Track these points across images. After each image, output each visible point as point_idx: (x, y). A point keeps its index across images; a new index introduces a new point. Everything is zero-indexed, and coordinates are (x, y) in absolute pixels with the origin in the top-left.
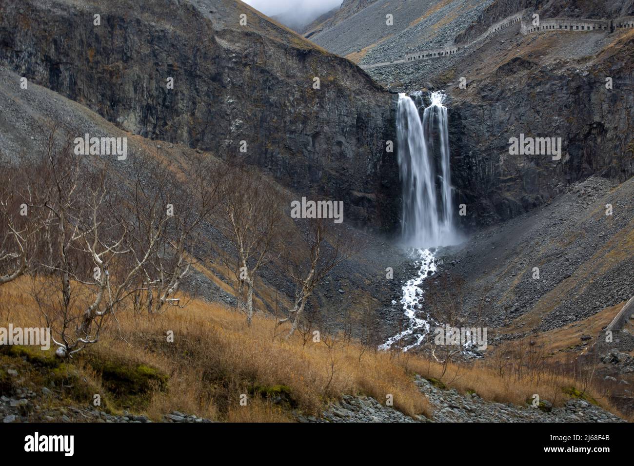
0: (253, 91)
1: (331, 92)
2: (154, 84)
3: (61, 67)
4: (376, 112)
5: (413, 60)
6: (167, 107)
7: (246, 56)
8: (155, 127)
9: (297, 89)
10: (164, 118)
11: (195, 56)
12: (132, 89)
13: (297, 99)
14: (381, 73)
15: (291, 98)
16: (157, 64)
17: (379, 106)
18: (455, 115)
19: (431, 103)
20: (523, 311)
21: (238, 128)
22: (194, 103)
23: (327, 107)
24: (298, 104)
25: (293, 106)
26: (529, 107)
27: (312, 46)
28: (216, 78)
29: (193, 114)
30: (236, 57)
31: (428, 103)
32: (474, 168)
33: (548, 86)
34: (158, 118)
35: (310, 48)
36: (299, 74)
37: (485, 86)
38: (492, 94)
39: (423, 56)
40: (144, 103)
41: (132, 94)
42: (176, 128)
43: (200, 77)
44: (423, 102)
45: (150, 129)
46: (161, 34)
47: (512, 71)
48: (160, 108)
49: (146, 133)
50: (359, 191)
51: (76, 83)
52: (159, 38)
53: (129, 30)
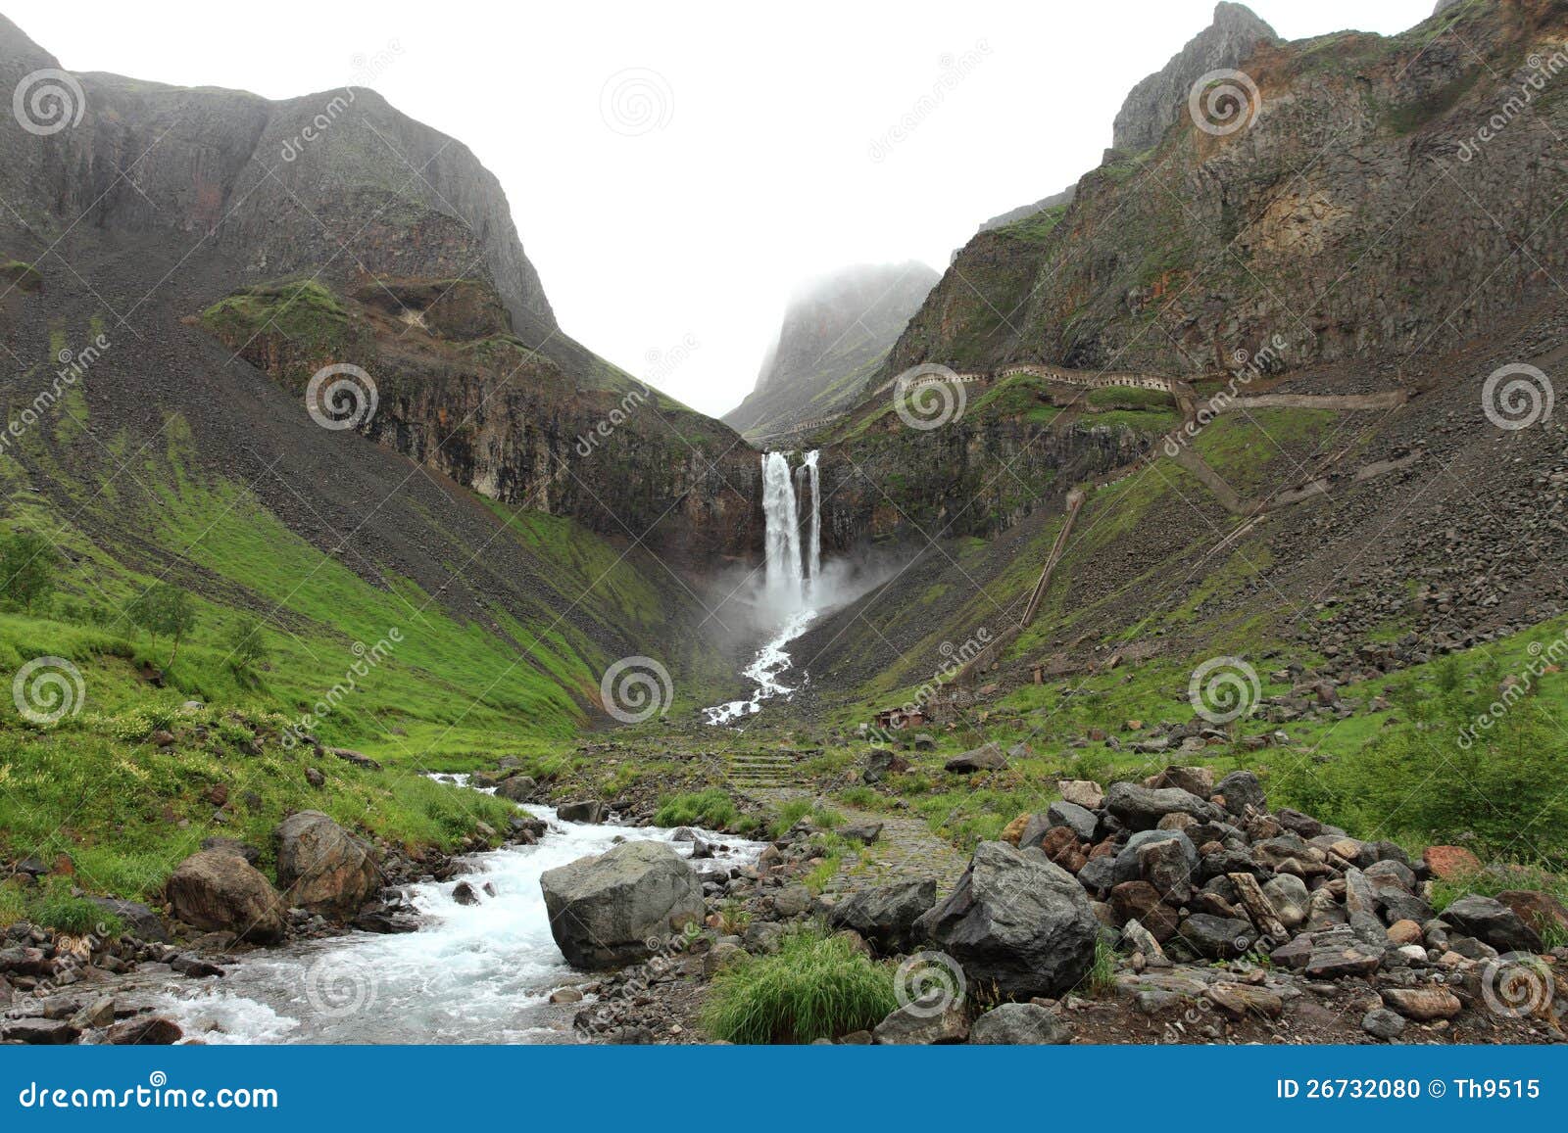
1: (699, 452)
2: (511, 446)
3: (410, 427)
4: (746, 474)
5: (802, 429)
6: (525, 470)
8: (512, 491)
10: (523, 482)
11: (556, 418)
12: (488, 451)
16: (514, 425)
17: (750, 467)
18: (826, 470)
22: (554, 465)
23: (694, 467)
25: (660, 468)
31: (800, 463)
34: (516, 482)
40: (501, 465)
41: (488, 457)
42: (535, 491)
43: (561, 438)
44: (795, 463)
45: (507, 493)
46: (519, 394)
47: (885, 425)
48: (517, 471)
49: (502, 498)
50: (728, 554)
51: (426, 445)
52: (516, 398)
53: (484, 390)
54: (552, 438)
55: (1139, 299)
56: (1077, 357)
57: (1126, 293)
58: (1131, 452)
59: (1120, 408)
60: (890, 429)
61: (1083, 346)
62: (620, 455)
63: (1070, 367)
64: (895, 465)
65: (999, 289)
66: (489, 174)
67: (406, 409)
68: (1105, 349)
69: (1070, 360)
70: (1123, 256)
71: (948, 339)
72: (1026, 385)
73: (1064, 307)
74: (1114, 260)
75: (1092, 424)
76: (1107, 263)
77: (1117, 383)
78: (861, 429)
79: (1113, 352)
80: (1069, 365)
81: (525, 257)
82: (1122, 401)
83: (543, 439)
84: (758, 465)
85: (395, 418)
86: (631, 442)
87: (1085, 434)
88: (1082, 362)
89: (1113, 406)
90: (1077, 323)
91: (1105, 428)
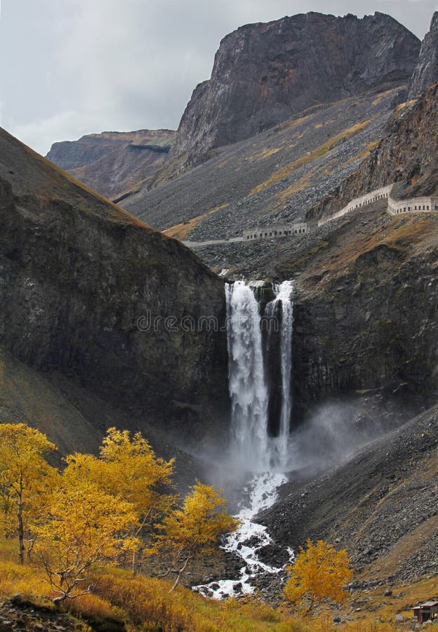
0: (58, 273)
1: (154, 278)
4: (207, 306)
5: (253, 238)
7: (51, 230)
9: (111, 273)
13: (111, 286)
14: (213, 254)
15: (105, 284)
17: (212, 298)
18: (301, 308)
19: (275, 297)
20: (378, 555)
21: (39, 318)
23: (148, 296)
24: (113, 292)
25: (106, 294)
26: (394, 306)
27: (132, 220)
28: (14, 255)
30: (39, 230)
31: (270, 296)
32: (325, 377)
35: (129, 223)
36: (115, 255)
37: (342, 278)
38: (350, 288)
39: (266, 234)
44: (265, 296)
47: (375, 261)
50: (182, 401)
60: (380, 266)
64: (385, 310)
78: (346, 261)
84: (222, 296)
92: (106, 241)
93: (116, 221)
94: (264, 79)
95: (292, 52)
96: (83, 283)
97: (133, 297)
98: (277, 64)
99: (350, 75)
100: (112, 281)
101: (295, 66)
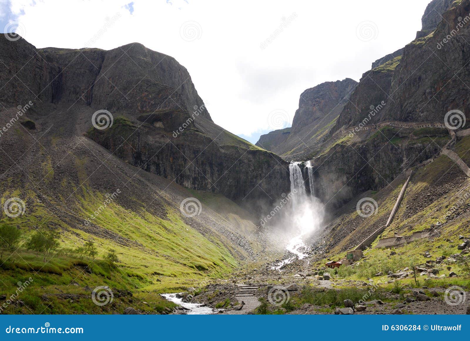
1: (266, 165)
2: (197, 169)
3: (160, 165)
6: (202, 177)
7: (232, 155)
8: (198, 185)
10: (202, 182)
11: (212, 157)
12: (188, 171)
15: (251, 169)
16: (197, 161)
19: (305, 166)
21: (231, 183)
23: (264, 171)
24: (253, 171)
28: (221, 164)
29: (213, 179)
30: (228, 156)
32: (324, 189)
33: (350, 153)
34: (199, 182)
36: (253, 160)
37: (326, 157)
38: (329, 160)
40: (193, 176)
41: (188, 174)
42: (206, 184)
43: (214, 164)
44: (302, 166)
45: (196, 186)
46: (198, 149)
47: (335, 149)
48: (199, 178)
49: (195, 188)
51: (166, 171)
52: (197, 151)
53: (185, 149)
54: (211, 165)
55: (430, 93)
56: (408, 117)
57: (425, 91)
58: (431, 153)
59: (426, 136)
61: (410, 113)
62: (237, 168)
63: (406, 121)
64: (340, 165)
65: (376, 92)
66: (183, 67)
67: (158, 159)
68: (419, 113)
69: (405, 119)
70: (424, 76)
71: (358, 113)
72: (389, 130)
73: (402, 98)
74: (420, 78)
75: (415, 144)
76: (417, 79)
77: (424, 126)
78: (327, 151)
79: (422, 115)
80: (405, 120)
81: (198, 96)
82: (427, 133)
83: (208, 165)
84: (288, 169)
85: (154, 163)
86: (240, 164)
87: (412, 148)
88: (410, 119)
89: (422, 136)
90: (407, 104)
91: (419, 145)
92: (250, 156)
93: (253, 150)
94: (314, 105)
95: (321, 95)
96: (244, 170)
97: (260, 172)
98: (317, 99)
99: (340, 99)
100: (253, 168)
101: (323, 99)
